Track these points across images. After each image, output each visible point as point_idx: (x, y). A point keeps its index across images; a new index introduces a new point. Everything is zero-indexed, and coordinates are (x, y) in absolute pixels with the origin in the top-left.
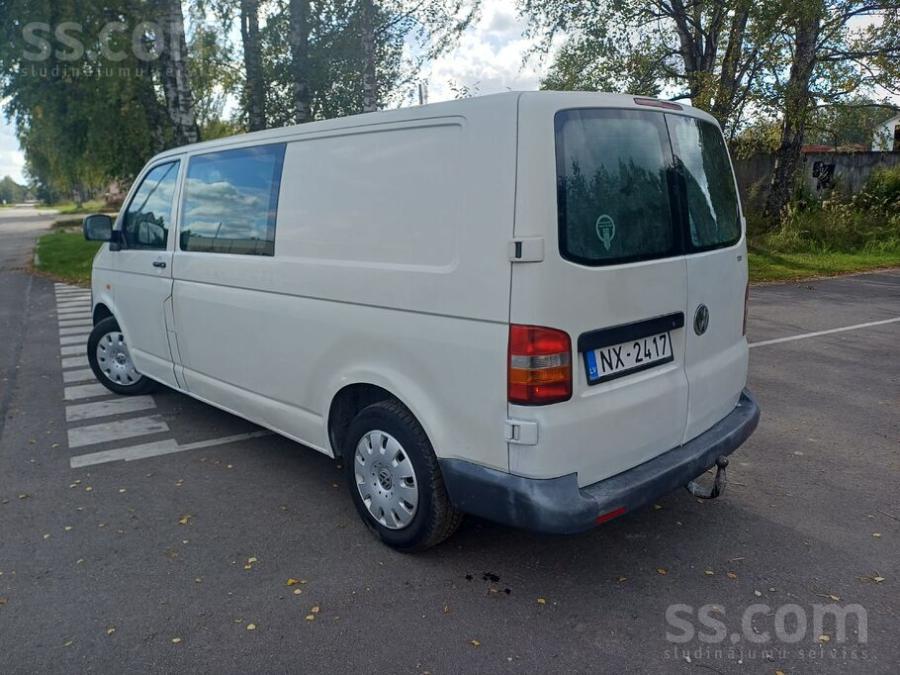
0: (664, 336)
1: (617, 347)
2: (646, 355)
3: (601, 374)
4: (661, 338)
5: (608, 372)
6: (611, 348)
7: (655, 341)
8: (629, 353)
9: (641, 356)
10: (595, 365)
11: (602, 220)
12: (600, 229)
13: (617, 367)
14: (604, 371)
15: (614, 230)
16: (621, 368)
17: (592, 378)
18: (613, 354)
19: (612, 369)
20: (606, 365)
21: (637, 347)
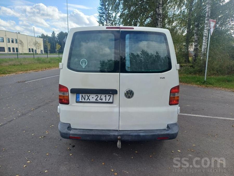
0: (111, 96)
1: (88, 95)
2: (100, 99)
3: (80, 100)
4: (109, 96)
5: (83, 100)
6: (86, 95)
7: (105, 96)
8: (93, 97)
9: (98, 99)
10: (79, 98)
11: (83, 60)
12: (81, 62)
13: (87, 100)
14: (82, 100)
15: (87, 63)
16: (88, 100)
17: (77, 101)
18: (86, 96)
19: (85, 100)
20: (83, 98)
21: (97, 97)
